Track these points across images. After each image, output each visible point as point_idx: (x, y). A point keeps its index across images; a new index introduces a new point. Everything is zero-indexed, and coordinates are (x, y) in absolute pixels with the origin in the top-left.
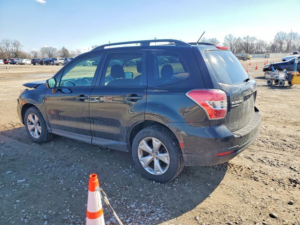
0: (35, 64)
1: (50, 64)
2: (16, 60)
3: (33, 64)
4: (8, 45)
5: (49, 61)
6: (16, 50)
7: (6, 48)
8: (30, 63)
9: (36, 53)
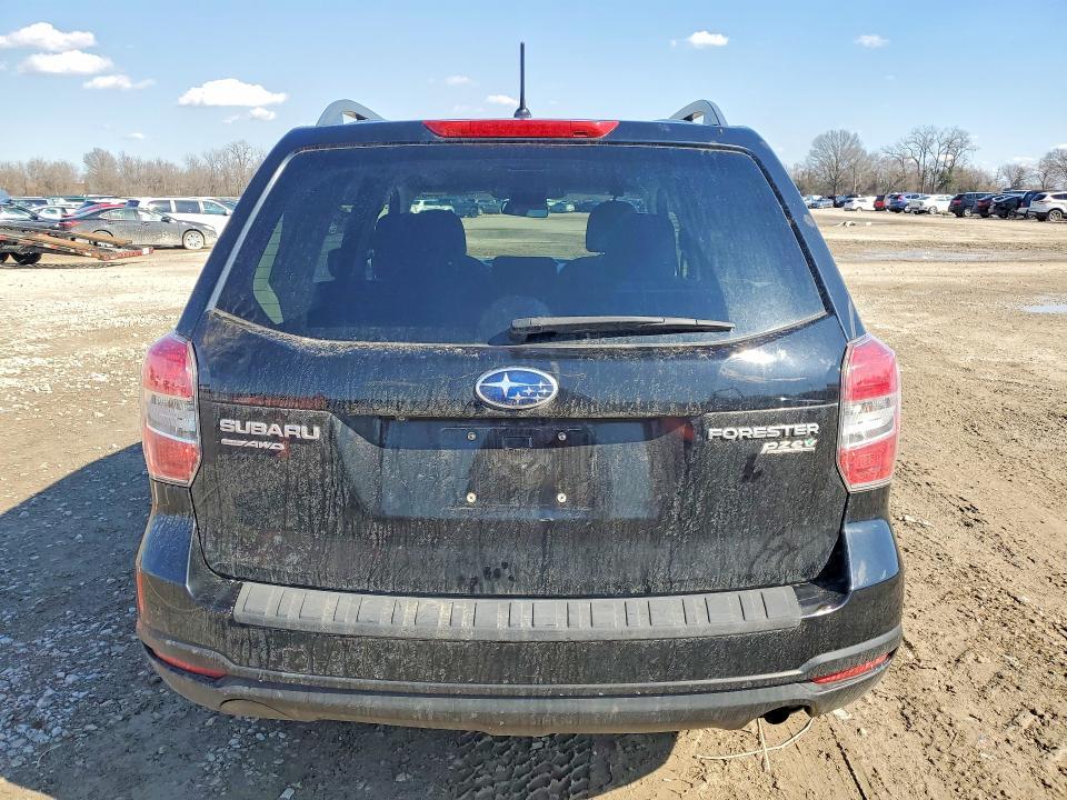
0: (960, 215)
1: (1015, 216)
2: (908, 197)
3: (953, 212)
4: (925, 149)
5: (1015, 203)
6: (949, 164)
7: (917, 158)
8: (946, 209)
9: (1022, 171)
